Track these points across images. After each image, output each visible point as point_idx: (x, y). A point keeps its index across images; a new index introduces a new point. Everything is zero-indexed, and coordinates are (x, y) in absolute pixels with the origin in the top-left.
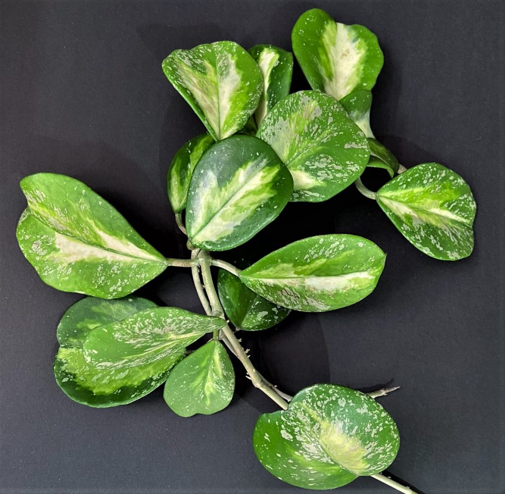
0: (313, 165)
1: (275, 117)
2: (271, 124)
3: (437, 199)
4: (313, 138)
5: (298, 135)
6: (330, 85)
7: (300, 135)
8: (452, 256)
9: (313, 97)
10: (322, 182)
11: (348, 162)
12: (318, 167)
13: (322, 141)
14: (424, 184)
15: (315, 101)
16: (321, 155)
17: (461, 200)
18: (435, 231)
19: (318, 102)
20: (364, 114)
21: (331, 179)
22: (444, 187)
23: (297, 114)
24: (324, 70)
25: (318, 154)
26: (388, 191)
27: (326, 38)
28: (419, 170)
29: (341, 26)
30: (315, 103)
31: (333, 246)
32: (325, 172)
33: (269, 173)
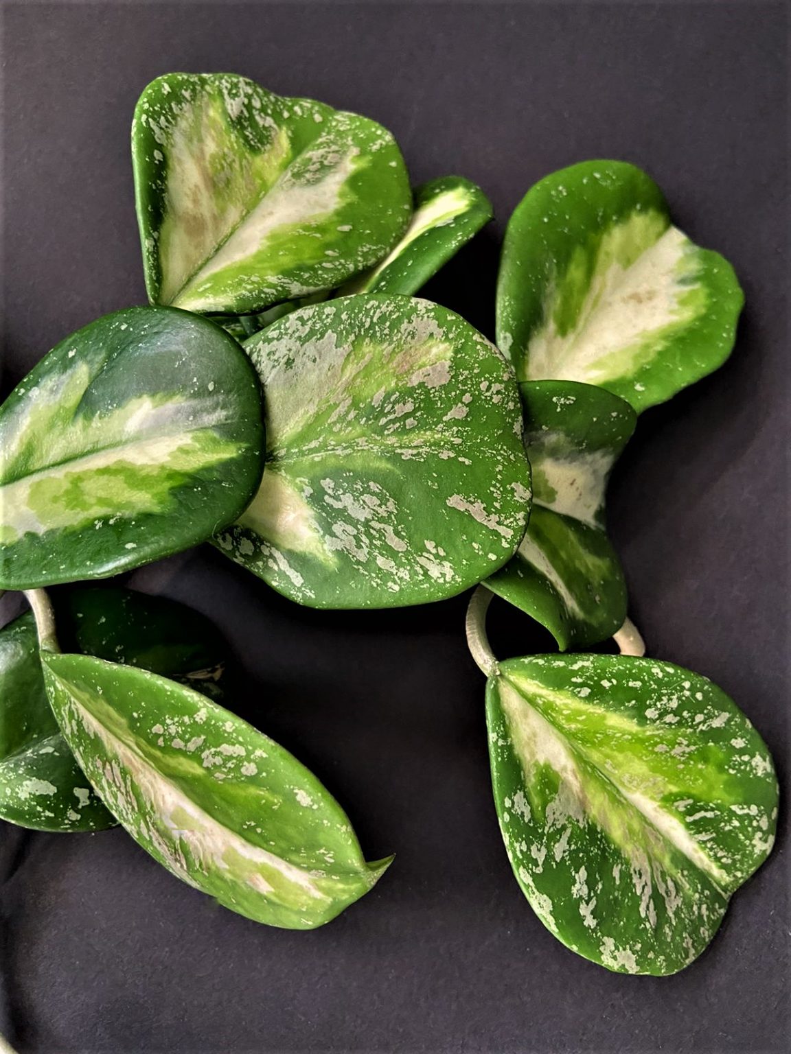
0: (337, 498)
1: (318, 326)
2: (297, 335)
3: (664, 774)
4: (381, 431)
5: (349, 402)
6: (550, 342)
7: (355, 405)
8: (615, 958)
9: (449, 331)
10: (330, 555)
11: (430, 545)
12: (345, 509)
13: (399, 451)
14: (646, 718)
15: (447, 344)
16: (371, 483)
17: (733, 813)
18: (604, 858)
19: (456, 351)
20: (581, 452)
21: (358, 563)
22: (704, 757)
23: (379, 348)
24: (559, 301)
25: (367, 476)
26: (533, 678)
27: (615, 239)
28: (651, 674)
29: (676, 237)
30: (446, 350)
31: (226, 748)
32: (355, 532)
33: (203, 449)
